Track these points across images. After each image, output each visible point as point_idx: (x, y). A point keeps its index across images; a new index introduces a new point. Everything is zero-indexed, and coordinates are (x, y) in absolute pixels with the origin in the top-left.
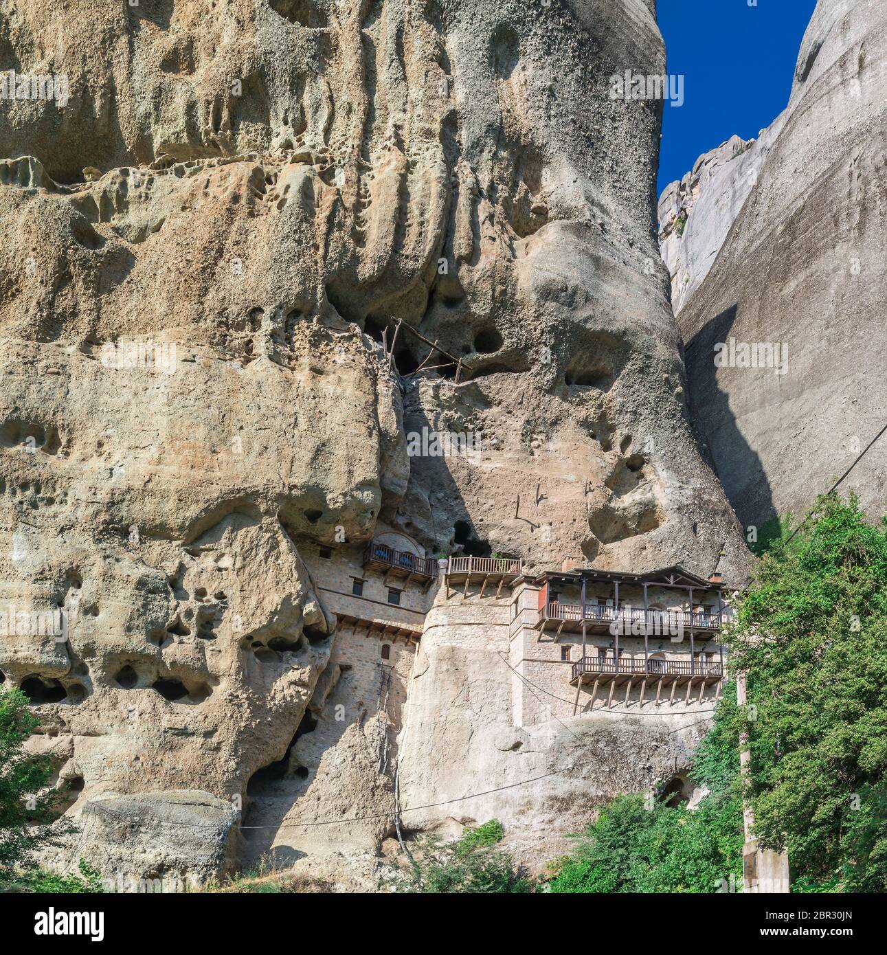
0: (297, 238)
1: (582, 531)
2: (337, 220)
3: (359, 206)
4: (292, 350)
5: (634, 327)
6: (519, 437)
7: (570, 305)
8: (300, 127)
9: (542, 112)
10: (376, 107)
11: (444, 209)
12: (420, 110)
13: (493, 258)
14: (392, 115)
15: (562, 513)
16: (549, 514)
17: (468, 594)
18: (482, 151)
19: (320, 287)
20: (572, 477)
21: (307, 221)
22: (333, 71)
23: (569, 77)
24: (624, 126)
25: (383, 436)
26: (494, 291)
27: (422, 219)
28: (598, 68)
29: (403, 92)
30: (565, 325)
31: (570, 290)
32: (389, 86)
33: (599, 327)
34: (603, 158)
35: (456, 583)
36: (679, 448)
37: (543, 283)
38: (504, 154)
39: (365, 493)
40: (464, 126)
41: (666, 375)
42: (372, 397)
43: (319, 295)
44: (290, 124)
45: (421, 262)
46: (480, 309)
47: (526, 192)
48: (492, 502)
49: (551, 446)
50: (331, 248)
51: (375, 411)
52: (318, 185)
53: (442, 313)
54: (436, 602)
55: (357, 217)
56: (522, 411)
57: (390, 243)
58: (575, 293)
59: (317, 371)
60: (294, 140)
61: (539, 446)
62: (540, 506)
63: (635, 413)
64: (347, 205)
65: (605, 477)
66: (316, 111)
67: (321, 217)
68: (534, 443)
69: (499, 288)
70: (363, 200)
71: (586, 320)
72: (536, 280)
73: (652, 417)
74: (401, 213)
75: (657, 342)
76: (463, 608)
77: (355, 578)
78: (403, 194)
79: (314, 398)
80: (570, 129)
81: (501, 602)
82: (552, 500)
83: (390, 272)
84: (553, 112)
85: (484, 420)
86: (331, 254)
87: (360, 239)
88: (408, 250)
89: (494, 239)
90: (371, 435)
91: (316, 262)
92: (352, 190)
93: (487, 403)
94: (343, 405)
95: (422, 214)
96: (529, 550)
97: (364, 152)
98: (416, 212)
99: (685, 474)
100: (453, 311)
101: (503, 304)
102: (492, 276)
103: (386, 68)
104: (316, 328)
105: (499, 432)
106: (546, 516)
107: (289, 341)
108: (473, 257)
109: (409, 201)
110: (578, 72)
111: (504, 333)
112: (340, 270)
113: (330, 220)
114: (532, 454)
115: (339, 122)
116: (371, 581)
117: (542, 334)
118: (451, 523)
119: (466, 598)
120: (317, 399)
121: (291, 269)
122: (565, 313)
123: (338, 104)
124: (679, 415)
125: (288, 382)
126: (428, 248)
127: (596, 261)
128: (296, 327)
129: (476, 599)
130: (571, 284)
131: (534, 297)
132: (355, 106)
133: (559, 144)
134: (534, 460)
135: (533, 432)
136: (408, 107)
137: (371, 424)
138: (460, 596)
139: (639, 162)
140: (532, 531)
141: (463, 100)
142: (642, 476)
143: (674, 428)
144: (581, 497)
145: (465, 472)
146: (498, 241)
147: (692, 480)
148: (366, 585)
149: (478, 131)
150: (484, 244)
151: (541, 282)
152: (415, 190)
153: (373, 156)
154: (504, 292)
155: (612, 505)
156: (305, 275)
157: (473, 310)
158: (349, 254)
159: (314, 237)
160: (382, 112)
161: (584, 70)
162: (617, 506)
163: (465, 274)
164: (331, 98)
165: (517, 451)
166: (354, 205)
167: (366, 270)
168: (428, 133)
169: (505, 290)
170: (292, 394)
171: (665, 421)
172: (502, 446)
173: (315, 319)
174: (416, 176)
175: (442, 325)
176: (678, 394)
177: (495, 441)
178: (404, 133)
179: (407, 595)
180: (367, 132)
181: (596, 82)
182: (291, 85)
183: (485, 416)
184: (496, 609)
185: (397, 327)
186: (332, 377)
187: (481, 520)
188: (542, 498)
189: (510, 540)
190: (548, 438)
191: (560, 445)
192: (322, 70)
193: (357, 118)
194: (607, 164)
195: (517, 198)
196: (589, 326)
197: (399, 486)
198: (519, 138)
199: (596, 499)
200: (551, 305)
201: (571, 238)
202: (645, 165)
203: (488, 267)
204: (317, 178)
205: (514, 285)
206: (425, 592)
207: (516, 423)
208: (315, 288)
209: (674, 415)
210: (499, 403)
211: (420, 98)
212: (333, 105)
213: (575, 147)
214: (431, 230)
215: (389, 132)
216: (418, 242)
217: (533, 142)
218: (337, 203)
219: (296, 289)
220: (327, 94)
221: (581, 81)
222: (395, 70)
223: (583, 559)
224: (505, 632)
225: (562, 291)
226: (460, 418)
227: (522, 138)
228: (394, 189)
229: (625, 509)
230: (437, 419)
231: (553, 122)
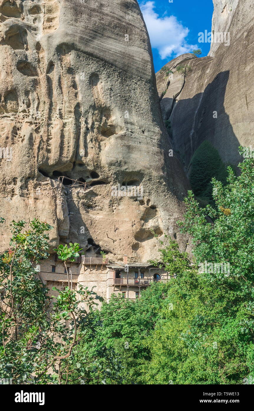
0: (28, 155)
1: (131, 241)
2: (41, 147)
3: (49, 139)
4: (28, 190)
5: (143, 168)
6: (108, 207)
7: (119, 166)
8: (29, 106)
9: (108, 96)
10: (53, 102)
11: (75, 142)
12: (67, 104)
13: (92, 155)
14: (58, 105)
15: (124, 235)
16: (119, 235)
17: (91, 269)
18: (89, 113)
19: (36, 170)
20: (127, 219)
21: (31, 149)
22: (38, 90)
23: (117, 83)
24: (138, 91)
25: (59, 220)
26: (94, 164)
27: (68, 145)
28: (127, 77)
29: (62, 98)
30: (119, 172)
31: (119, 162)
32: (57, 96)
33: (131, 170)
34: (132, 103)
35: (87, 266)
36: (168, 202)
37: (109, 162)
38: (96, 112)
39: (53, 242)
40: (82, 106)
41: (158, 180)
42: (55, 207)
43: (36, 172)
44: (25, 104)
45: (69, 159)
46: (91, 168)
47: (106, 120)
48: (100, 231)
49: (120, 207)
50: (39, 157)
51: (56, 213)
52: (35, 135)
53: (78, 168)
54: (81, 272)
55: (48, 143)
56: (108, 197)
57: (58, 154)
58: (121, 162)
59: (36, 199)
60: (27, 110)
61: (115, 208)
62: (116, 233)
63: (149, 192)
64: (44, 140)
65: (140, 217)
66: (34, 101)
67: (36, 146)
68: (114, 208)
69: (95, 163)
70: (49, 137)
71: (126, 169)
72: (107, 161)
73: (156, 193)
74: (62, 143)
75: (153, 171)
76: (90, 275)
77: (52, 266)
78: (62, 136)
79: (35, 211)
80: (118, 98)
81: (103, 272)
82: (121, 230)
83: (59, 162)
84: (112, 95)
85: (96, 201)
86: (40, 159)
87: (49, 151)
88: (64, 155)
89: (93, 148)
90: (54, 223)
91: (35, 162)
92: (46, 134)
93: (96, 195)
94: (45, 213)
95: (68, 143)
96: (113, 249)
97: (50, 118)
98: (67, 143)
99: (171, 212)
100: (82, 168)
101: (98, 167)
102: (93, 160)
103: (56, 90)
104: (35, 183)
105: (101, 205)
106: (118, 236)
107: (27, 187)
108: (86, 154)
109: (64, 138)
110: (120, 80)
111: (99, 174)
112: (43, 163)
113: (39, 148)
114: (113, 211)
115: (41, 105)
116: (58, 266)
117: (112, 174)
118: (86, 239)
119: (91, 271)
120: (36, 211)
121: (26, 166)
122: (118, 168)
123: (41, 100)
124: (166, 191)
125: (27, 205)
126: (71, 155)
127: (129, 147)
128: (29, 182)
129: (94, 271)
130: (119, 160)
131: (107, 166)
132: (46, 102)
133: (115, 105)
134: (114, 214)
135: (113, 204)
136: (63, 102)
137: (54, 218)
138: (89, 270)
139: (145, 100)
140: (114, 242)
141: (81, 99)
142: (157, 211)
143: (165, 195)
144: (131, 228)
145: (90, 221)
146: (94, 148)
147: (174, 214)
148: (56, 268)
149: (87, 108)
150: (89, 150)
151: (109, 161)
152: (66, 134)
153: (53, 119)
154: (97, 164)
155: (144, 227)
156: (31, 167)
157: (88, 168)
158: (45, 158)
159: (34, 154)
160: (55, 104)
161: (122, 79)
162: (146, 227)
163: (84, 159)
164: (38, 98)
165: (108, 212)
166: (46, 140)
167: (51, 162)
168: (70, 112)
169: (98, 164)
170: (28, 211)
171: (161, 194)
172: (103, 209)
173: (35, 180)
174: (66, 129)
175: (79, 171)
176: (164, 185)
177: (100, 208)
178: (63, 111)
179: (71, 269)
180: (50, 110)
181: (126, 81)
182: (25, 93)
183: (96, 199)
184: (101, 275)
185: (63, 179)
186: (41, 201)
187: (97, 238)
188: (117, 229)
189: (106, 245)
190: (119, 205)
191: (123, 207)
192: (35, 90)
193: (47, 106)
194: (133, 105)
195: (102, 124)
196: (127, 171)
197: (66, 233)
198: (101, 106)
199: (137, 228)
200: (113, 167)
201: (119, 141)
202: (147, 100)
203: (91, 158)
204: (34, 132)
205: (100, 163)
206: (78, 266)
207: (107, 201)
208: (35, 170)
209: (164, 191)
210: (100, 195)
211: (67, 100)
212: (39, 100)
213: (121, 104)
214: (72, 149)
215: (58, 112)
216: (68, 153)
217: (106, 106)
218: (42, 141)
219: (28, 172)
220: (37, 97)
221: (121, 83)
222: (59, 91)
223: (133, 252)
224: (105, 284)
225: (116, 163)
226: (87, 202)
227: (102, 105)
228: (59, 136)
229: (149, 228)
230: (78, 203)
231: (112, 98)
